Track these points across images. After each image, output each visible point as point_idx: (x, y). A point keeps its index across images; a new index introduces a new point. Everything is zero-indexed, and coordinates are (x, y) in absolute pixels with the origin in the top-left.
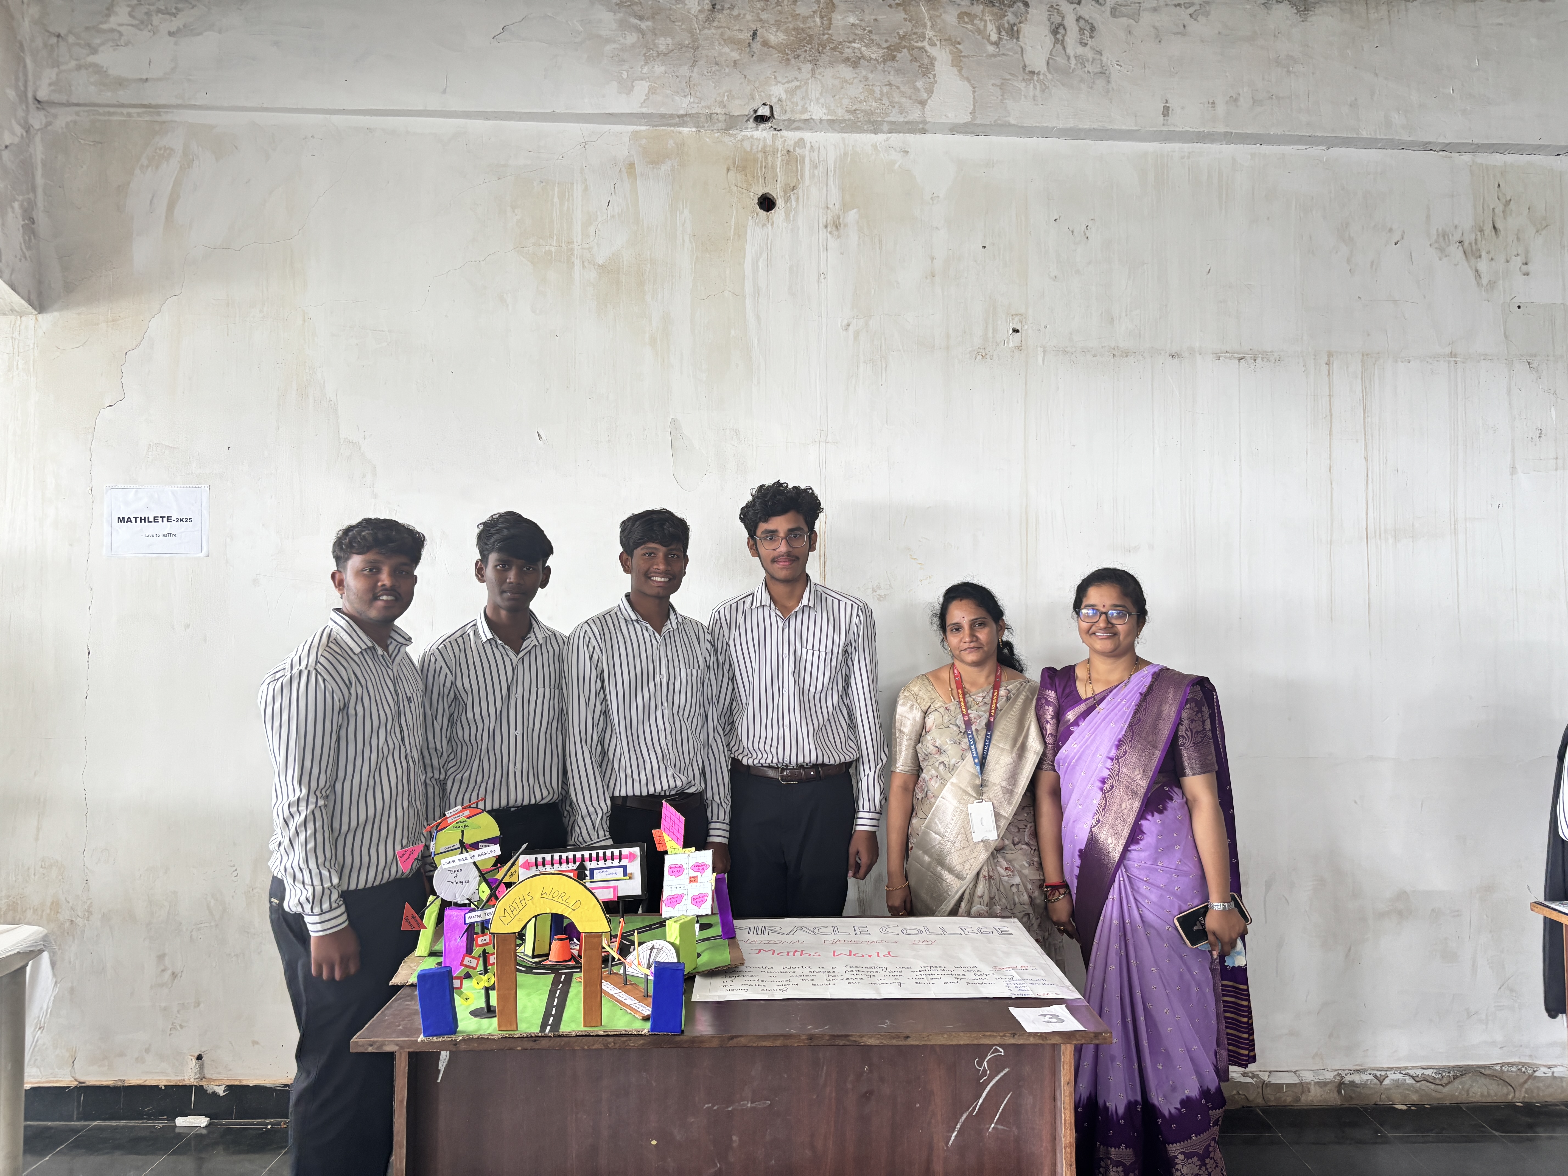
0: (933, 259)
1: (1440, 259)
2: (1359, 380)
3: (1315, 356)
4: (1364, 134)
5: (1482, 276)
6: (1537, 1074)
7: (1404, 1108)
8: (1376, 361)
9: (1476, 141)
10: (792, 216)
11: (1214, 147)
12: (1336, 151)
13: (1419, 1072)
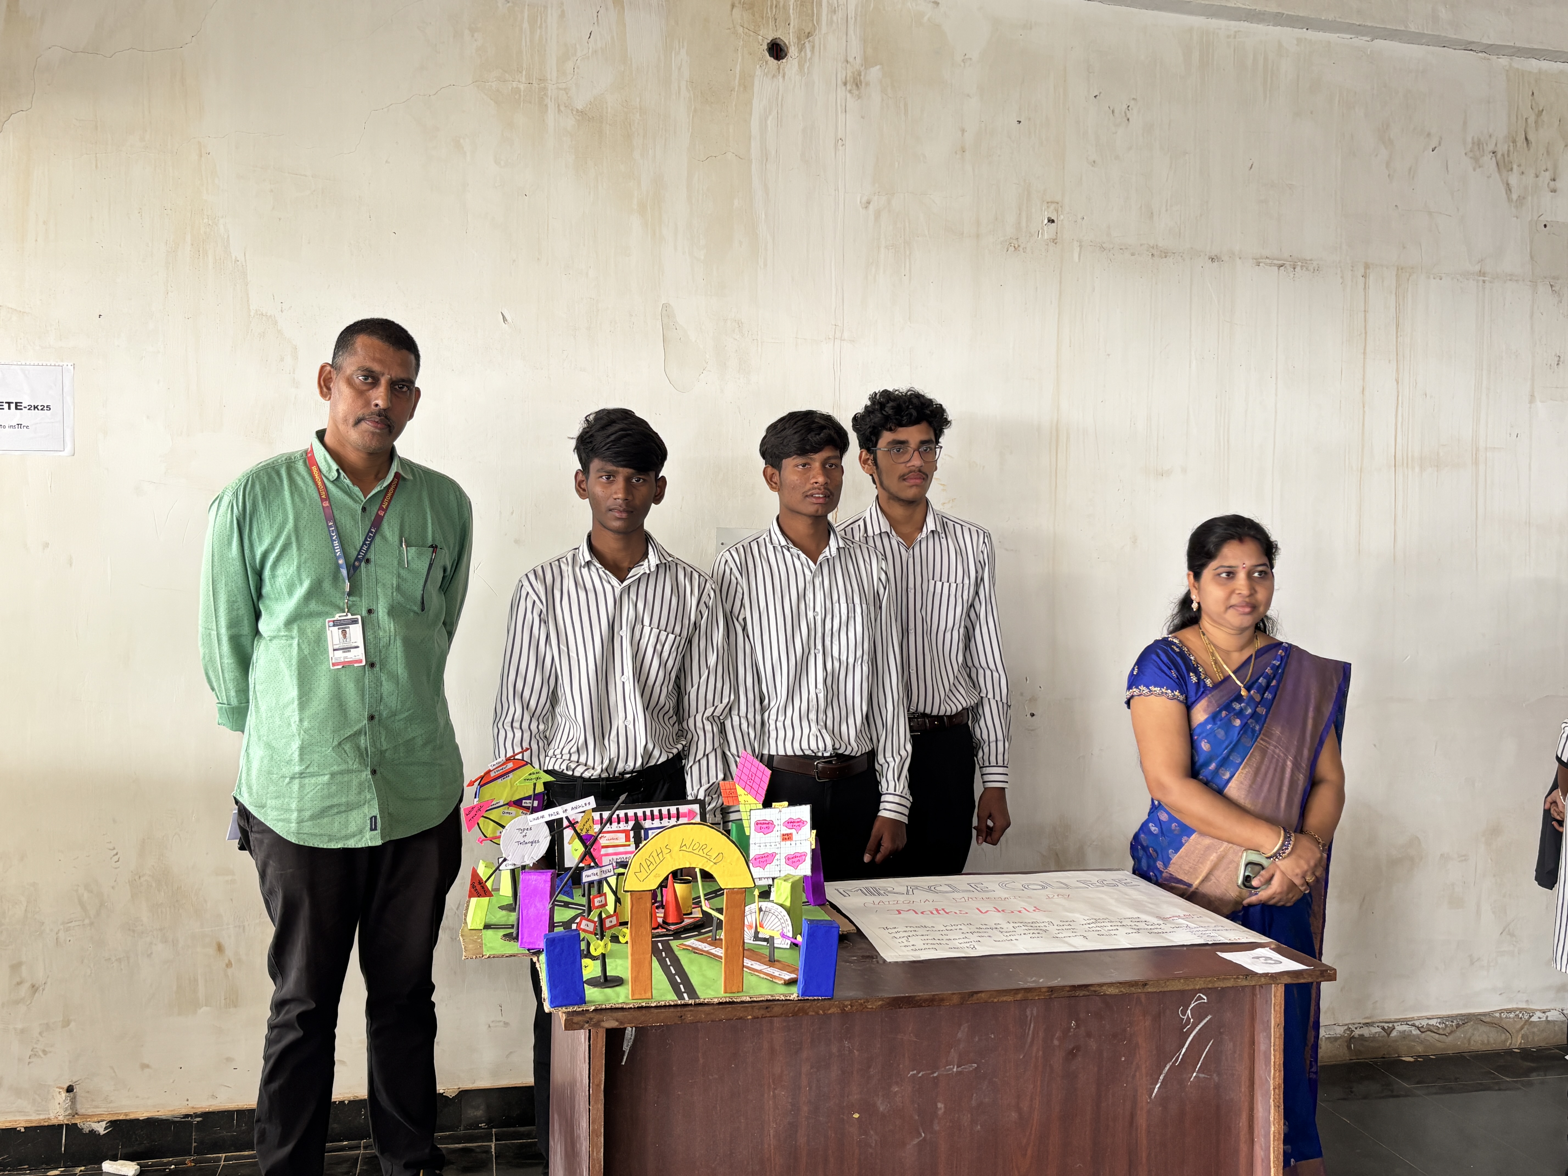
0: (963, 131)
1: (1474, 170)
2: (1393, 296)
3: (1352, 267)
4: (1412, 28)
5: (1513, 190)
6: (1532, 1019)
7: (1412, 1060)
8: (1410, 276)
9: (1517, 45)
10: (806, 67)
11: (1260, 28)
12: (1380, 43)
13: (1424, 1023)
